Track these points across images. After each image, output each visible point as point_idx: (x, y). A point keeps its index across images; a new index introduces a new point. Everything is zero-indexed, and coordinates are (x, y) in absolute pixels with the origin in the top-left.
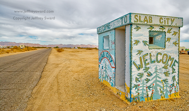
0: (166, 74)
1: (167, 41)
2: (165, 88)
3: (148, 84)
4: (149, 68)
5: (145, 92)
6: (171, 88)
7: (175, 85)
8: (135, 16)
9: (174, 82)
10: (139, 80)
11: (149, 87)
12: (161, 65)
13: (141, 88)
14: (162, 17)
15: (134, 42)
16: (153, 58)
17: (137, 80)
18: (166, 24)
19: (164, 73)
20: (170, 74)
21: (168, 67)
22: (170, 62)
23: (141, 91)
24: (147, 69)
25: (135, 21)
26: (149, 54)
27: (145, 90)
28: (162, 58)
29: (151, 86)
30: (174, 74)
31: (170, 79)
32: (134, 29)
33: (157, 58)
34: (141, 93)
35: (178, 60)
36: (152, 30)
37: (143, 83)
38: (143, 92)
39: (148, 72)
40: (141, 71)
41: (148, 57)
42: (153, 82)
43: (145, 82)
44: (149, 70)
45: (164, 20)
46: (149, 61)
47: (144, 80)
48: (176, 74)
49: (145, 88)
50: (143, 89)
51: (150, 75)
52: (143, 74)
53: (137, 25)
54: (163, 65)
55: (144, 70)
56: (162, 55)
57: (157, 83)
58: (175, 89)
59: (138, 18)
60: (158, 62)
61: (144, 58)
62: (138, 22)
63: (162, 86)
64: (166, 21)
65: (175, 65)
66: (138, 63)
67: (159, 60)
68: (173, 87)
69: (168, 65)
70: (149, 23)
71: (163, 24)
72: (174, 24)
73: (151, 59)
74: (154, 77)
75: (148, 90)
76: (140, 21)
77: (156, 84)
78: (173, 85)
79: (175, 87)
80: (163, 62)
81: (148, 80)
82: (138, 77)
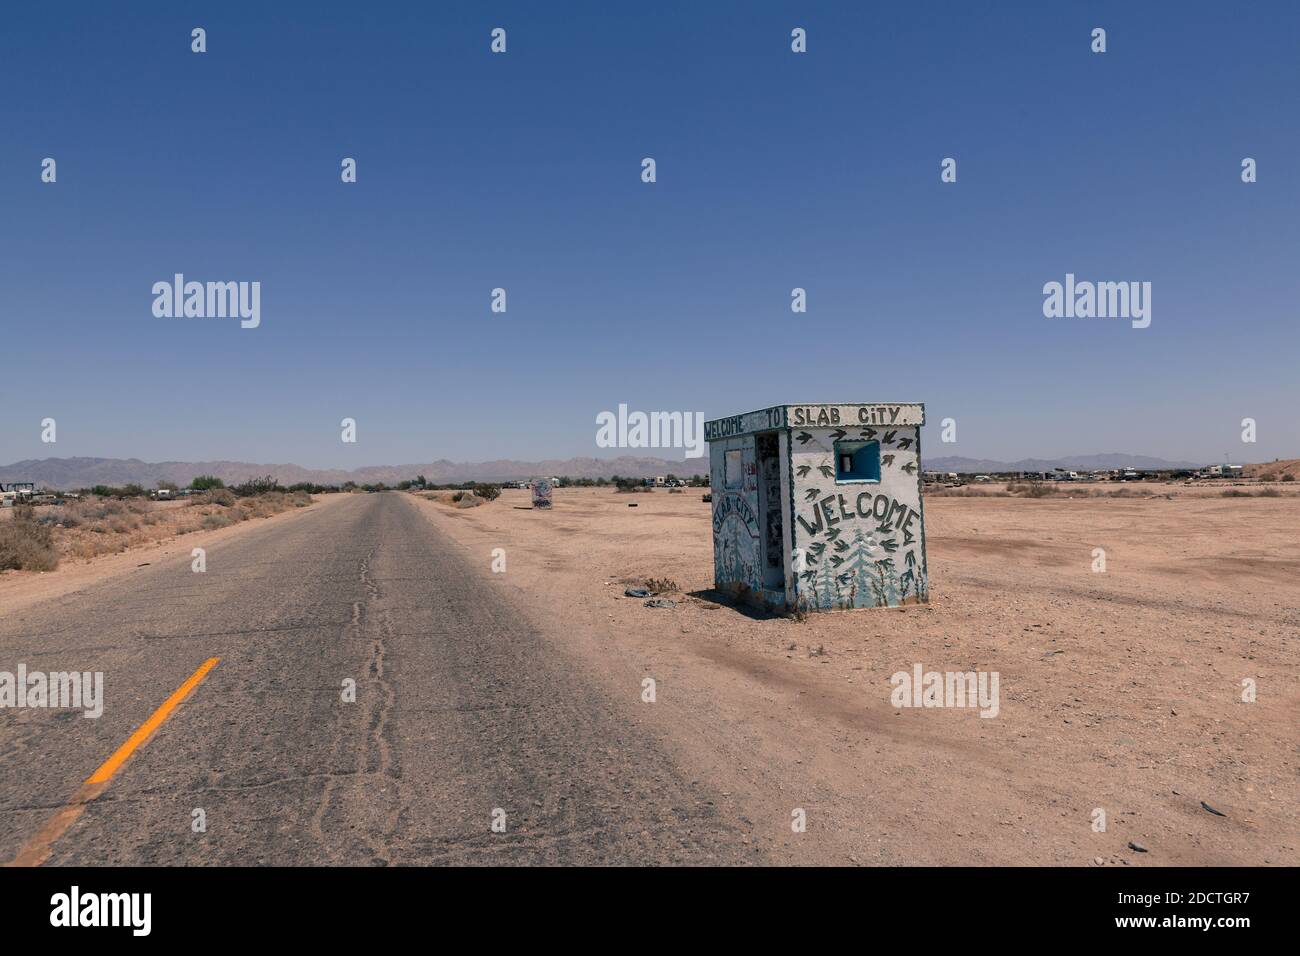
0: (889, 546)
1: (885, 463)
2: (887, 581)
3: (841, 570)
4: (838, 531)
5: (832, 589)
6: (905, 584)
7: (915, 574)
8: (797, 411)
9: (911, 565)
10: (816, 558)
11: (843, 578)
12: (872, 523)
13: (823, 580)
14: (867, 407)
15: (799, 470)
16: (850, 508)
17: (809, 558)
18: (878, 423)
19: (883, 543)
20: (897, 546)
21: (892, 528)
22: (895, 516)
23: (823, 587)
24: (833, 533)
25: (796, 423)
26: (837, 499)
27: (832, 585)
28: (872, 507)
29: (849, 575)
30: (909, 548)
31: (898, 558)
32: (797, 439)
33: (859, 507)
34: (822, 592)
35: (918, 512)
36: (843, 439)
37: (827, 567)
38: (826, 590)
39: (836, 540)
40: (819, 537)
41: (835, 504)
42: (855, 565)
43: (832, 564)
44: (840, 536)
45: (870, 412)
46: (837, 513)
47: (829, 561)
48: (916, 547)
49: (831, 580)
50: (826, 583)
51: (843, 547)
52: (824, 545)
53: (805, 431)
54: (879, 524)
55: (826, 535)
56: (873, 498)
57: (864, 568)
58: (917, 585)
59: (804, 416)
60: (864, 515)
61: (824, 508)
62: (806, 425)
63: (878, 576)
64: (877, 414)
65: (911, 524)
66: (811, 519)
67: (864, 511)
68: (910, 580)
69: (891, 524)
70: (831, 425)
71: (870, 422)
72: (899, 421)
73: (843, 510)
74: (855, 554)
75: (841, 586)
76: (809, 421)
77: (862, 571)
78: (910, 574)
79: (917, 580)
80: (875, 515)
81: (838, 561)
82: (813, 553)
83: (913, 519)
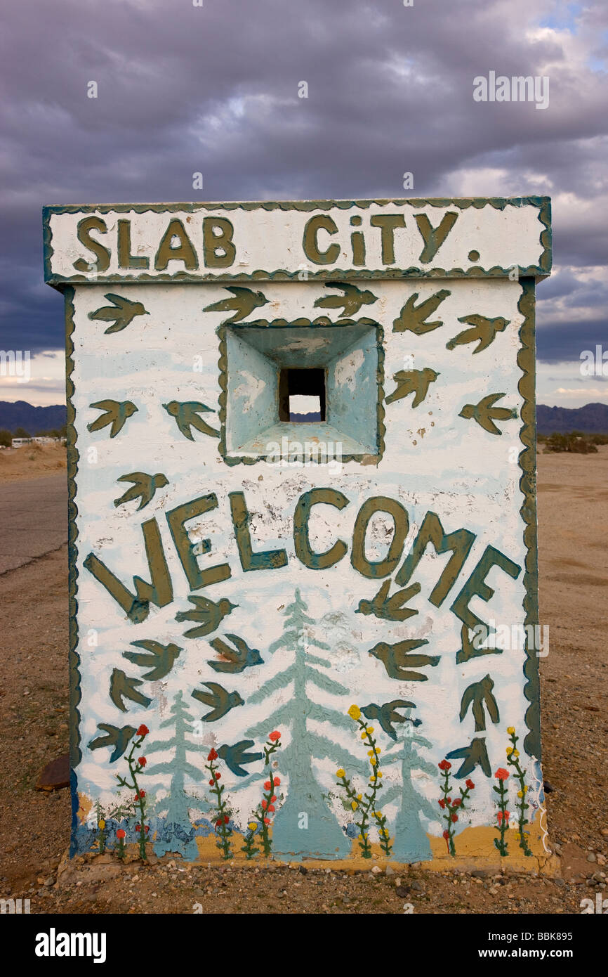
1: (398, 395)
2: (391, 774)
3: (231, 729)
4: (226, 606)
5: (197, 788)
6: (457, 785)
7: (497, 758)
8: (83, 227)
9: (480, 726)
10: (146, 689)
11: (236, 756)
12: (344, 585)
13: (167, 756)
14: (334, 213)
16: (265, 537)
17: (122, 688)
18: (374, 262)
19: (380, 651)
20: (434, 661)
21: (419, 602)
22: (431, 568)
23: (166, 780)
25: (80, 264)
26: (224, 505)
27: (197, 775)
28: (347, 535)
29: (258, 748)
30: (475, 670)
31: (436, 699)
32: (93, 316)
33: (301, 530)
34: (161, 795)
35: (517, 553)
37: (180, 719)
38: (177, 789)
39: (218, 634)
40: (160, 624)
41: (214, 523)
42: (279, 717)
43: (198, 709)
44: (230, 624)
45: (345, 232)
46: (225, 551)
47: (187, 698)
48: (504, 667)
49: (197, 760)
50: (179, 767)
52: (174, 650)
53: (118, 292)
54: (369, 589)
55: (181, 617)
56: (352, 511)
57: (312, 725)
58: (501, 790)
59: (109, 240)
60: (315, 561)
62: (114, 269)
63: (361, 753)
64: (373, 237)
65: (487, 594)
66: (131, 566)
67: (320, 545)
68: (477, 775)
69: (416, 588)
70: (203, 271)
71: (345, 263)
72: (451, 256)
73: (244, 542)
74: (280, 680)
75: (228, 778)
76: (126, 259)
77: (301, 735)
78: (475, 755)
79: (502, 775)
80: (359, 561)
82: (133, 671)
83: (496, 577)
